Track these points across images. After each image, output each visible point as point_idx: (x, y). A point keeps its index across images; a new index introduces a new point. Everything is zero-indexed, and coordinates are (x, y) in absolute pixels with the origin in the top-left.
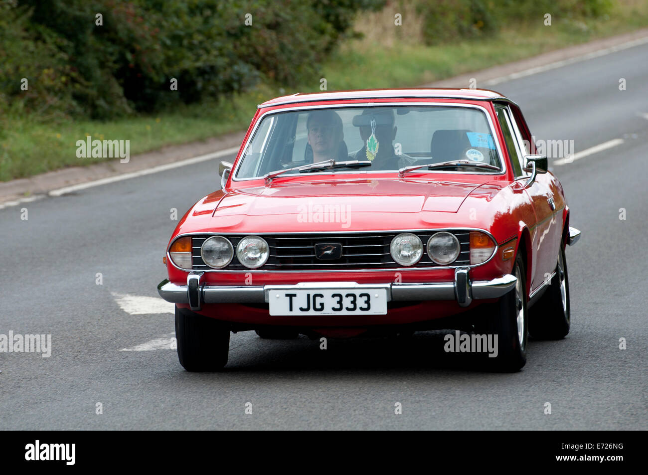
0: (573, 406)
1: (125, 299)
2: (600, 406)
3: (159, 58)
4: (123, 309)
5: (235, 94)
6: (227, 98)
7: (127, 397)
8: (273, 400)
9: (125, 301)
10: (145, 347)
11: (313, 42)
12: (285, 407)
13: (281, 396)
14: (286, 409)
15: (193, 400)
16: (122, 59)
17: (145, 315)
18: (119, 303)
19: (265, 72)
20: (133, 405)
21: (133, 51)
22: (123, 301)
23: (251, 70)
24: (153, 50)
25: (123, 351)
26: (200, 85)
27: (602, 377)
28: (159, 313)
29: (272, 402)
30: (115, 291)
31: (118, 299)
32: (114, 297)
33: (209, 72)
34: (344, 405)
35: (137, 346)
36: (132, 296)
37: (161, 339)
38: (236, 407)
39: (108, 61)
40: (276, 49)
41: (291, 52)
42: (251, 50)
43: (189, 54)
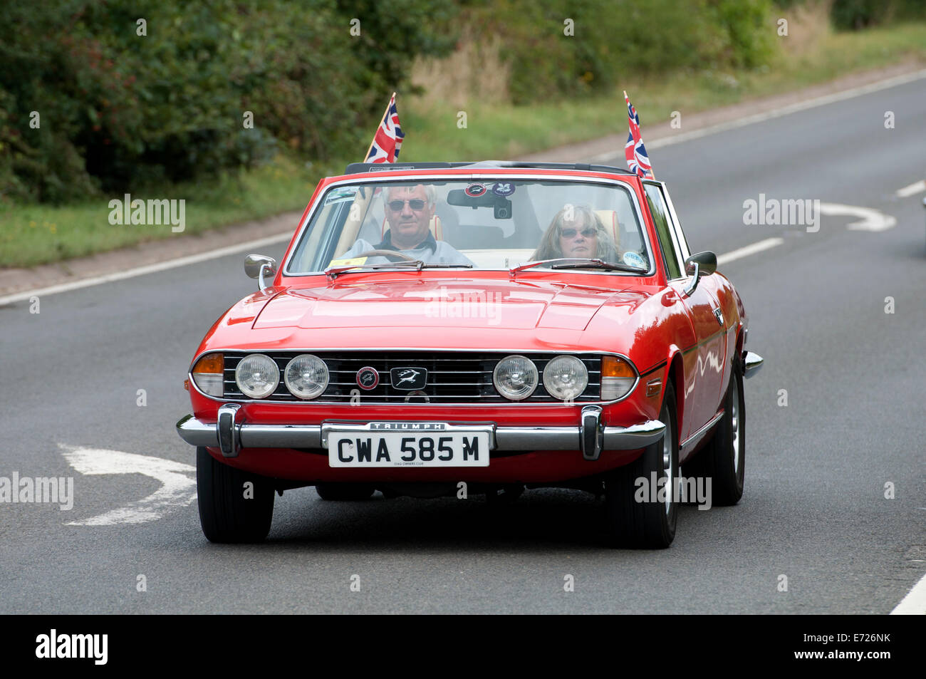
0: (693, 606)
1: (78, 452)
2: (732, 606)
3: (135, 117)
4: (73, 467)
5: (243, 171)
6: (231, 175)
7: (71, 589)
8: (277, 595)
9: (78, 455)
10: (102, 520)
11: (352, 99)
12: (293, 604)
13: (287, 590)
14: (294, 607)
15: (164, 593)
16: (84, 117)
17: (103, 475)
18: (68, 458)
19: (286, 139)
20: (80, 600)
21: (99, 108)
22: (74, 456)
23: (264, 136)
24: (128, 107)
25: (70, 525)
26: (193, 156)
27: (736, 567)
28: (124, 472)
29: (274, 597)
30: (63, 442)
31: (67, 452)
32: (61, 450)
33: (206, 138)
34: (375, 602)
35: (91, 519)
36: (87, 449)
37: (125, 509)
38: (225, 603)
39: (63, 121)
40: (301, 107)
41: (322, 112)
42: (266, 108)
43: (177, 113)
